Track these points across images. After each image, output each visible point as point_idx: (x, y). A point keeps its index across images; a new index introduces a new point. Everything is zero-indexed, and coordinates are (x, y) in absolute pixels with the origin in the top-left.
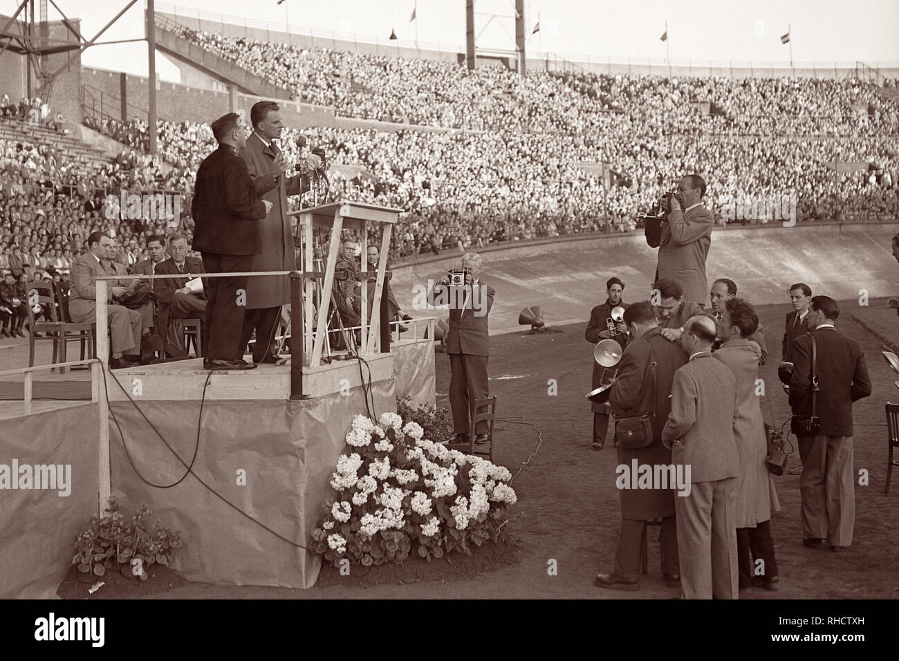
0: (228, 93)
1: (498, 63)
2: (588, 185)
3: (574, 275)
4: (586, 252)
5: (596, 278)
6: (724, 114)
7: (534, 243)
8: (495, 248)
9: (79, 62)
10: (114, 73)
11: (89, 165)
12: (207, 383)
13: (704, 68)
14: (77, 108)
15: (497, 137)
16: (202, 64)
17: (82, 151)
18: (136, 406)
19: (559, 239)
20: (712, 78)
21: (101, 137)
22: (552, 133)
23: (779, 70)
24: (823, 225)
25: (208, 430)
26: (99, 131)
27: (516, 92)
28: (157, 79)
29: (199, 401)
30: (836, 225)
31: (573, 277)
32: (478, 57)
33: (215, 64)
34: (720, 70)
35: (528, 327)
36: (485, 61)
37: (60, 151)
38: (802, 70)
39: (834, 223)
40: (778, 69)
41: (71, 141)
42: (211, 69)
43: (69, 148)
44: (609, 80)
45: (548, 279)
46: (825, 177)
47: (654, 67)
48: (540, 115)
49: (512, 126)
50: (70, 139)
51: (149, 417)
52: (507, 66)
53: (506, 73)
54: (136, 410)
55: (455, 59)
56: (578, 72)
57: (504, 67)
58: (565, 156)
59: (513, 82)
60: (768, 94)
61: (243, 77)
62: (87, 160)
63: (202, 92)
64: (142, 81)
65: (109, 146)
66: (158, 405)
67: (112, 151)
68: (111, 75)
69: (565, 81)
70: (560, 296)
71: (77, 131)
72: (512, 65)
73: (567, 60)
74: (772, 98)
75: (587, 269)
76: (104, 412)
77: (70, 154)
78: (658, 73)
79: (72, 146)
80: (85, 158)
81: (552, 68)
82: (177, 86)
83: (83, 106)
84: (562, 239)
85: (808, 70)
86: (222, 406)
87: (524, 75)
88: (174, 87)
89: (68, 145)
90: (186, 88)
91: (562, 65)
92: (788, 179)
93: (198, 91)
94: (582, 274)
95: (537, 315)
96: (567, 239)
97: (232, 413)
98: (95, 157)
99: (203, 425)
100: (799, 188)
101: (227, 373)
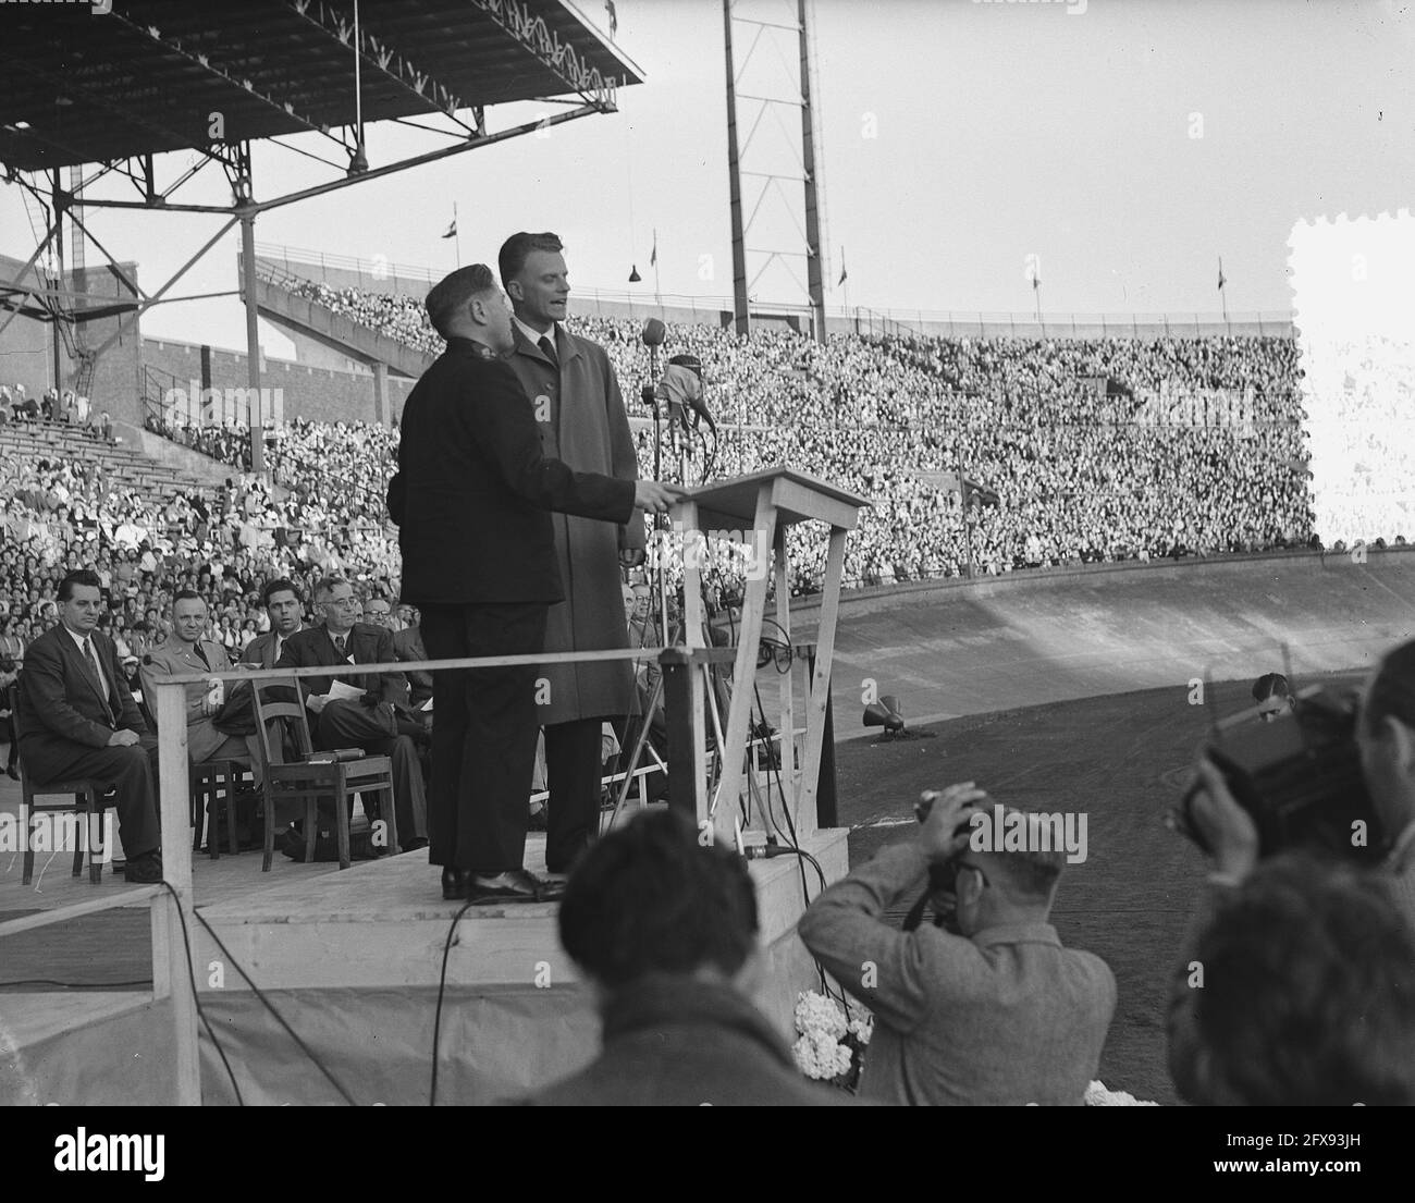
0: (373, 375)
1: (782, 324)
2: (935, 504)
3: (926, 644)
4: (942, 608)
5: (961, 647)
6: (1130, 393)
7: (860, 595)
8: (803, 604)
9: (136, 332)
10: (192, 347)
11: (156, 491)
12: (451, 942)
13: (1096, 326)
14: (135, 404)
15: (789, 435)
16: (329, 334)
17: (144, 470)
18: (266, 1003)
19: (898, 589)
20: (1107, 340)
21: (174, 448)
22: (872, 427)
23: (1206, 326)
24: (1296, 556)
25: (458, 1063)
26: (170, 438)
27: (814, 368)
28: (261, 356)
29: (430, 989)
30: (1316, 555)
31: (924, 648)
32: (753, 316)
33: (350, 335)
34: (1119, 327)
35: (879, 729)
36: (763, 322)
37: (108, 470)
38: (1242, 325)
39: (1312, 553)
40: (1204, 325)
41: (127, 456)
42: (343, 342)
43: (123, 465)
44: (952, 346)
45: (887, 652)
46: (1291, 484)
47: (1018, 325)
48: (853, 401)
49: (810, 419)
50: (124, 451)
51: (302, 1033)
52: (796, 328)
53: (796, 340)
54: (267, 1013)
55: (717, 321)
56: (905, 335)
57: (791, 331)
58: (897, 462)
59: (809, 351)
60: (1193, 362)
61: (394, 350)
62: (153, 484)
63: (332, 375)
64: (237, 359)
65: (188, 461)
66: (324, 1002)
67: (193, 469)
68: (187, 350)
69: (886, 349)
70: (909, 678)
71: (135, 440)
72: (804, 326)
73: (887, 317)
74: (1200, 368)
75: (945, 634)
76: (186, 1019)
77: (124, 475)
78: (1026, 335)
79: (128, 462)
80: (147, 479)
81: (865, 330)
82: (292, 365)
83: (144, 399)
84: (903, 589)
85: (1251, 325)
86: (488, 999)
87: (823, 340)
88: (288, 368)
89: (121, 461)
90: (307, 368)
91: (880, 326)
92: (1236, 488)
93: (326, 373)
94: (938, 641)
95: (891, 709)
96: (912, 588)
97: (519, 1021)
98: (166, 478)
99: (444, 1054)
100: (1253, 501)
101: (500, 915)
